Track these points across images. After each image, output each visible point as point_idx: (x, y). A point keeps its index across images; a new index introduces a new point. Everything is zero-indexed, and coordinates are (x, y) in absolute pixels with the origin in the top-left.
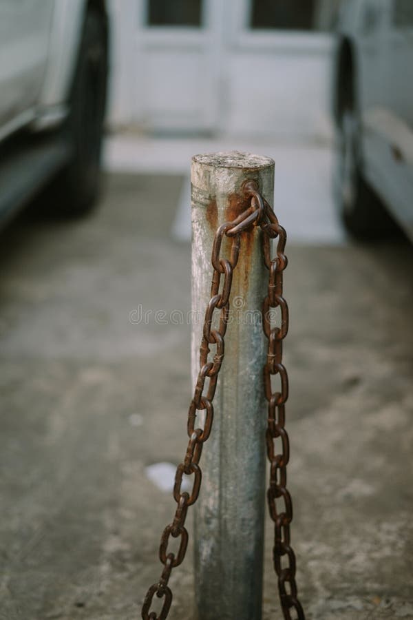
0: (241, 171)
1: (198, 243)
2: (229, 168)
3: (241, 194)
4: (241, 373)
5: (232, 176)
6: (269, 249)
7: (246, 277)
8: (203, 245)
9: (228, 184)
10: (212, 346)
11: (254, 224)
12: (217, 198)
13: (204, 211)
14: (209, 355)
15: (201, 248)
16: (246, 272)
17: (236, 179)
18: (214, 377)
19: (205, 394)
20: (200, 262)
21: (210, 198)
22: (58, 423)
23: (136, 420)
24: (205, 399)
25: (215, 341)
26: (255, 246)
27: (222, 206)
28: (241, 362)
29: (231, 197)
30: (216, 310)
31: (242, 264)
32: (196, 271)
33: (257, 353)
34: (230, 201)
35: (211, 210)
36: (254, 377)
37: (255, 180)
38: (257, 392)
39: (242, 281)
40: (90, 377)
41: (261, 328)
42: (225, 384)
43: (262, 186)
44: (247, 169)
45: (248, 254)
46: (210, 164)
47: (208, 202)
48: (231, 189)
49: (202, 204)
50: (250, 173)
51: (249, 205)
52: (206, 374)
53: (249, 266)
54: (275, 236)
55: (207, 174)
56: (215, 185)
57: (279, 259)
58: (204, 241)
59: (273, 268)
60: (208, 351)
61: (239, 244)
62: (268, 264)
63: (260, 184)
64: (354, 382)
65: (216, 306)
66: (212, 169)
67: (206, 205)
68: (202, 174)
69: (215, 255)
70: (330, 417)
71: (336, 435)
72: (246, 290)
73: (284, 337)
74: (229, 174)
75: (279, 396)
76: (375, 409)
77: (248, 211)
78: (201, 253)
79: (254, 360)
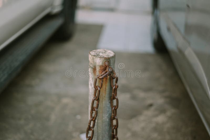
0: (104, 59)
1: (91, 79)
2: (100, 57)
3: (104, 65)
4: (104, 119)
5: (101, 60)
6: (113, 82)
7: (105, 90)
8: (92, 80)
9: (100, 62)
10: (94, 112)
11: (108, 75)
12: (96, 66)
13: (92, 69)
14: (93, 114)
15: (91, 81)
16: (105, 89)
17: (102, 61)
18: (94, 121)
19: (91, 126)
20: (91, 85)
21: (94, 66)
22: (53, 117)
23: (79, 117)
24: (91, 127)
25: (95, 110)
26: (108, 81)
27: (98, 69)
28: (104, 115)
29: (100, 66)
30: (95, 101)
31: (104, 86)
32: (90, 87)
33: (109, 113)
34: (100, 67)
35: (94, 69)
36: (108, 120)
37: (108, 61)
38: (109, 124)
39: (104, 91)
40: (65, 101)
41: (110, 105)
42: (99, 122)
43: (110, 63)
44: (106, 58)
45: (106, 83)
46: (94, 56)
47: (94, 67)
48: (101, 64)
49: (92, 67)
50: (107, 59)
51: (106, 69)
52: (92, 120)
53: (106, 87)
54: (114, 79)
55: (93, 59)
56: (96, 62)
57: (116, 85)
58: (92, 79)
59: (114, 88)
60: (93, 113)
61: (103, 81)
62: (112, 86)
63: (110, 62)
64: (151, 105)
65: (95, 100)
66: (95, 57)
67: (93, 68)
68: (92, 58)
69: (95, 85)
70: (142, 118)
71: (143, 125)
72: (105, 94)
73: (117, 108)
74: (100, 59)
75: (115, 126)
76: (156, 116)
77: (106, 71)
78: (91, 82)
79: (108, 115)
